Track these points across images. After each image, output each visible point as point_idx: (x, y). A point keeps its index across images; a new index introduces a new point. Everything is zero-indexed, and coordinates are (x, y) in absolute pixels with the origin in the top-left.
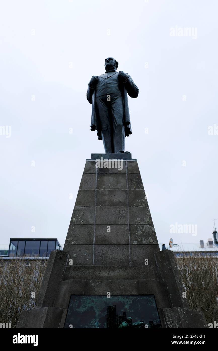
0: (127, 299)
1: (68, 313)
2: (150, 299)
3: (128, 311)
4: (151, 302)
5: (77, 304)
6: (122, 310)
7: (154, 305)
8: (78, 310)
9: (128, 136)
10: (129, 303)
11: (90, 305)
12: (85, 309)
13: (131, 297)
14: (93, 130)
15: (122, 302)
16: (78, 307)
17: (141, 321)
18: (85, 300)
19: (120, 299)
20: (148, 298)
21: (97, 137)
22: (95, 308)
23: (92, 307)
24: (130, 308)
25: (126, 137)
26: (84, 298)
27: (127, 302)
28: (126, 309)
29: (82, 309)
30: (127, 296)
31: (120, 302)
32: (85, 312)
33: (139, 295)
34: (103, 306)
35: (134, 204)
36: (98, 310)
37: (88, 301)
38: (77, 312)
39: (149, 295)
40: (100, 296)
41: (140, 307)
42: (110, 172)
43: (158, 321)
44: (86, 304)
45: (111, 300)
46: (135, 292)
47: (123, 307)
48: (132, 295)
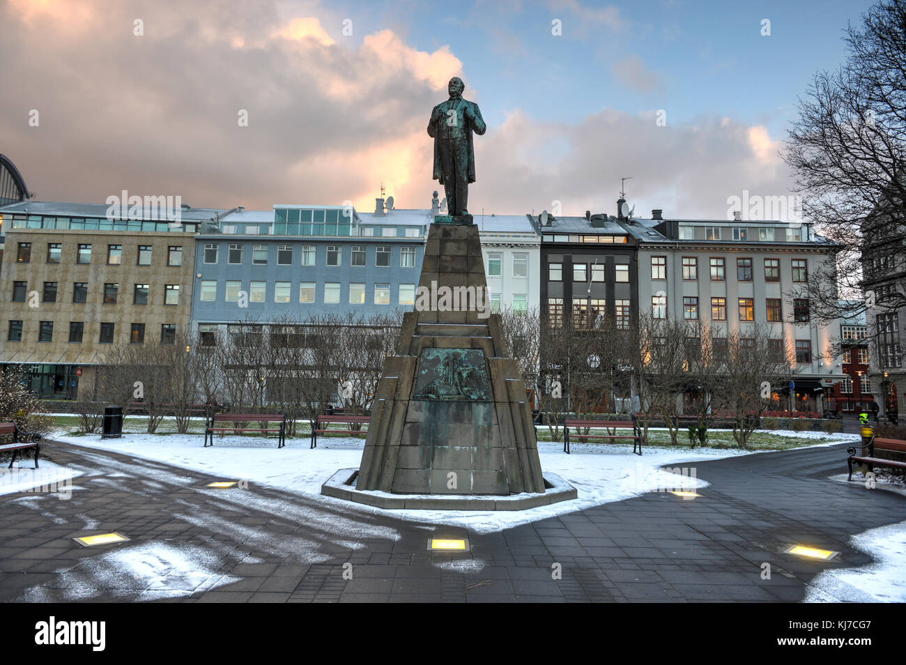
0: (463, 351)
2: (480, 351)
3: (464, 359)
4: (480, 353)
5: (427, 353)
6: (459, 358)
7: (482, 355)
8: (428, 357)
9: (472, 183)
11: (436, 355)
12: (433, 357)
16: (428, 355)
17: (472, 366)
18: (433, 351)
19: (458, 350)
22: (440, 357)
23: (438, 355)
24: (465, 357)
28: (463, 357)
29: (430, 358)
30: (464, 349)
31: (458, 353)
32: (433, 359)
33: (472, 348)
34: (446, 356)
35: (473, 271)
36: (442, 359)
37: (435, 352)
38: (427, 359)
39: (479, 349)
40: (444, 348)
41: (472, 356)
42: (452, 238)
43: (484, 366)
44: (434, 354)
45: (451, 351)
46: (469, 347)
47: (460, 356)
48: (467, 348)
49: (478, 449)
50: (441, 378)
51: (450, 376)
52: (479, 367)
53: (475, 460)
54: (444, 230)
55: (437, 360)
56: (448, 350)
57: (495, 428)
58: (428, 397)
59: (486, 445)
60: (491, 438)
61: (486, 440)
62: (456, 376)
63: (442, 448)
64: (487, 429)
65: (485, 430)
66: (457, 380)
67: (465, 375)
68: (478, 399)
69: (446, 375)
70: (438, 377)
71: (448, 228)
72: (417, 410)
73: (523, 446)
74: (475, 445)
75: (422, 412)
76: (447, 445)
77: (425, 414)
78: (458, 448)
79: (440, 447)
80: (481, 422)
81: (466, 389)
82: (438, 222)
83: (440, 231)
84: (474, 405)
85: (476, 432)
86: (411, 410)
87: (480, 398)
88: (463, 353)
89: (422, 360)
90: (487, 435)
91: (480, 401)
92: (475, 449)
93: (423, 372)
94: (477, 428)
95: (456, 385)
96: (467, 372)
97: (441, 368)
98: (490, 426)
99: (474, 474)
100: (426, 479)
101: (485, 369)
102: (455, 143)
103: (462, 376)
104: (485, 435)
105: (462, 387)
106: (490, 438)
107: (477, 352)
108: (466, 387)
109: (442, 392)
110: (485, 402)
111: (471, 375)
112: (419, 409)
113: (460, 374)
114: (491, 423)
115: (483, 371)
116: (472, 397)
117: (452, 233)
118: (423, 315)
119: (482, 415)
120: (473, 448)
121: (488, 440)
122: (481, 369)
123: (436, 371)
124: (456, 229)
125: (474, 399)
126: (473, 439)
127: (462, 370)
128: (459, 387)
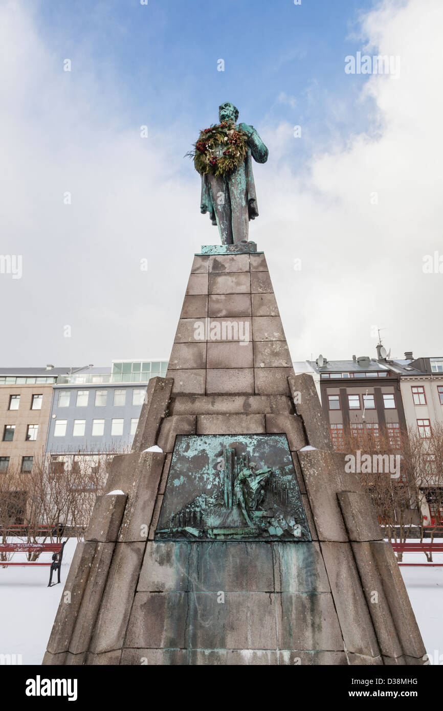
0: (250, 440)
1: (173, 458)
2: (281, 438)
3: (251, 454)
4: (282, 443)
5: (184, 447)
6: (243, 454)
7: (286, 446)
8: (185, 454)
9: (253, 219)
10: (253, 444)
11: (201, 448)
12: (195, 453)
13: (255, 437)
14: (204, 212)
15: (243, 443)
16: (187, 450)
17: (268, 468)
18: (195, 441)
19: (241, 439)
20: (277, 437)
21: (211, 221)
22: (207, 452)
23: (204, 450)
24: (254, 451)
25: (249, 220)
26: (194, 439)
27: (251, 443)
28: (249, 451)
29: (191, 454)
30: (251, 435)
31: (241, 443)
32: (195, 456)
33: (266, 434)
34: (219, 449)
35: (261, 312)
36: (211, 454)
37: (199, 442)
38: (184, 457)
39: (280, 434)
40: (215, 436)
41: (267, 449)
42: (227, 271)
43: (291, 466)
44: (196, 446)
45: (228, 441)
46: (260, 430)
47: (244, 450)
48: (257, 434)
49: (292, 658)
50: (210, 493)
51: (227, 487)
52: (282, 469)
54: (215, 261)
55: (201, 459)
56: (221, 439)
57: (325, 602)
58: (184, 534)
59: (309, 643)
60: (320, 628)
61: (308, 633)
62: (238, 489)
64: (308, 606)
65: (304, 606)
66: (240, 495)
67: (254, 485)
68: (283, 535)
69: (218, 487)
70: (205, 491)
71: (219, 259)
72: (161, 563)
74: (286, 646)
75: (171, 566)
76: (223, 645)
77: (178, 572)
78: (247, 654)
79: (207, 652)
80: (294, 588)
81: (258, 514)
82: (206, 253)
83: (208, 264)
84: (279, 548)
85: (285, 613)
86: (150, 562)
87: (288, 533)
88: (250, 444)
89: (175, 459)
90: (309, 618)
91: (287, 538)
92: (286, 655)
93: (177, 483)
94: (286, 603)
95: (239, 505)
96: (258, 478)
97: (209, 472)
98: (313, 597)
101: (292, 472)
103: (249, 487)
104: (304, 620)
106: (316, 628)
107: (277, 441)
108: (258, 509)
109: (212, 521)
110: (302, 541)
111: (267, 484)
112: (165, 560)
113: (244, 482)
114: (315, 589)
115: (290, 477)
116: (272, 531)
117: (227, 265)
118: (181, 383)
119: (294, 571)
120: (281, 654)
121: (314, 631)
122: (286, 474)
123: (201, 478)
124: (233, 260)
125: (276, 536)
126: (279, 628)
127: (250, 476)
128: (244, 512)
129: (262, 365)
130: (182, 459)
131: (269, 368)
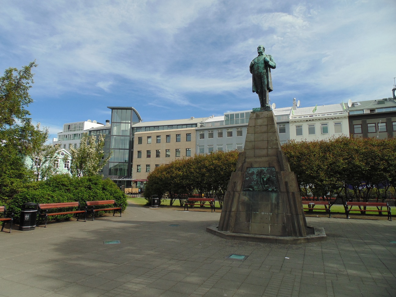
5: (249, 170)
7: (274, 170)
17: (269, 175)
19: (263, 168)
29: (250, 172)
30: (265, 167)
33: (269, 167)
34: (257, 171)
35: (270, 131)
36: (255, 172)
37: (252, 169)
39: (273, 167)
40: (256, 168)
41: (269, 171)
42: (260, 117)
44: (252, 170)
45: (260, 169)
47: (264, 171)
48: (267, 167)
49: (272, 214)
50: (255, 181)
51: (259, 180)
53: (271, 219)
54: (257, 114)
55: (253, 173)
56: (258, 168)
57: (280, 205)
58: (249, 190)
59: (276, 212)
61: (276, 210)
62: (261, 180)
63: (255, 213)
65: (276, 205)
66: (262, 182)
67: (265, 179)
69: (257, 180)
71: (258, 113)
73: (294, 213)
74: (271, 212)
76: (258, 212)
77: (248, 197)
78: (263, 213)
80: (274, 201)
81: (266, 186)
82: (254, 111)
83: (255, 115)
84: (270, 194)
85: (272, 206)
86: (241, 196)
87: (273, 190)
88: (265, 170)
89: (246, 173)
90: (277, 207)
91: (273, 191)
92: (271, 214)
93: (247, 179)
94: (272, 204)
95: (262, 184)
96: (266, 178)
97: (255, 176)
98: (278, 203)
99: (271, 226)
100: (248, 227)
101: (275, 176)
102: (261, 74)
104: (275, 207)
105: (264, 185)
106: (278, 209)
107: (272, 169)
108: (266, 185)
109: (255, 187)
110: (276, 192)
111: (269, 179)
112: (245, 195)
113: (263, 179)
116: (269, 190)
117: (260, 115)
118: (248, 153)
119: (274, 198)
120: (270, 214)
121: (277, 210)
122: (274, 177)
123: (253, 178)
124: (262, 113)
125: (270, 191)
126: (270, 209)
127: (264, 177)
128: (263, 185)
129: (270, 147)
130: (248, 173)
131: (272, 148)
